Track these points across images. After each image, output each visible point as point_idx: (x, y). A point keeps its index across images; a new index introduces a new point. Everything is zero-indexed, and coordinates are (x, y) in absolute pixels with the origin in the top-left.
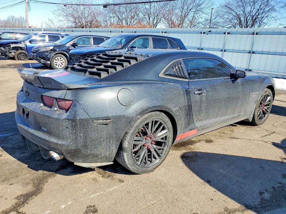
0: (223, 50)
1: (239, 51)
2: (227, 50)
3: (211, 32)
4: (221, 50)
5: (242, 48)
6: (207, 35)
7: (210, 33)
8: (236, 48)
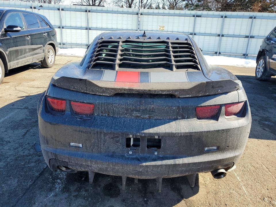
0: (61, 27)
1: (76, 28)
2: (64, 26)
3: (42, 7)
4: (58, 27)
5: (79, 25)
6: (39, 10)
7: (42, 9)
8: (73, 25)
